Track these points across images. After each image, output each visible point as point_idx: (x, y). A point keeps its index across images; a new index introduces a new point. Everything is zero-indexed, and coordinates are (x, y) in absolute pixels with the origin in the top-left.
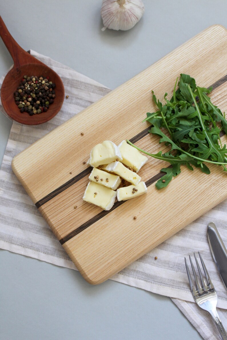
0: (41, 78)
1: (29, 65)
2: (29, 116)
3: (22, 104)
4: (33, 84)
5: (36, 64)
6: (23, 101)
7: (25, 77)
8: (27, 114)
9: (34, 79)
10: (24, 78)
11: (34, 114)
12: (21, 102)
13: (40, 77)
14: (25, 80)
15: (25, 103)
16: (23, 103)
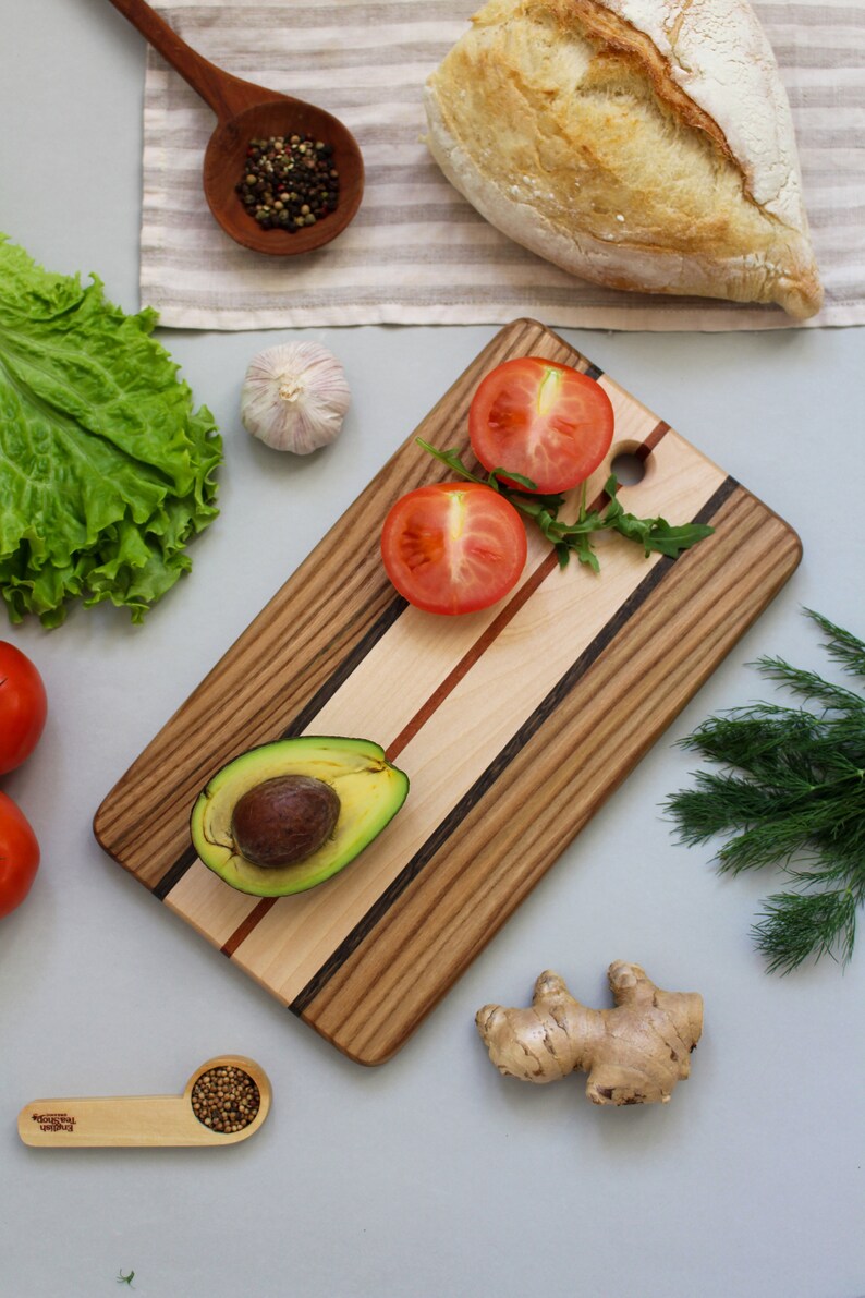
0: (295, 138)
1: (256, 109)
2: (290, 236)
3: (263, 210)
4: (279, 157)
5: (271, 101)
6: (263, 203)
7: (254, 142)
8: (280, 231)
9: (279, 145)
10: (251, 147)
11: (299, 227)
12: (259, 207)
13: (290, 137)
14: (255, 150)
15: (269, 205)
16: (266, 208)
